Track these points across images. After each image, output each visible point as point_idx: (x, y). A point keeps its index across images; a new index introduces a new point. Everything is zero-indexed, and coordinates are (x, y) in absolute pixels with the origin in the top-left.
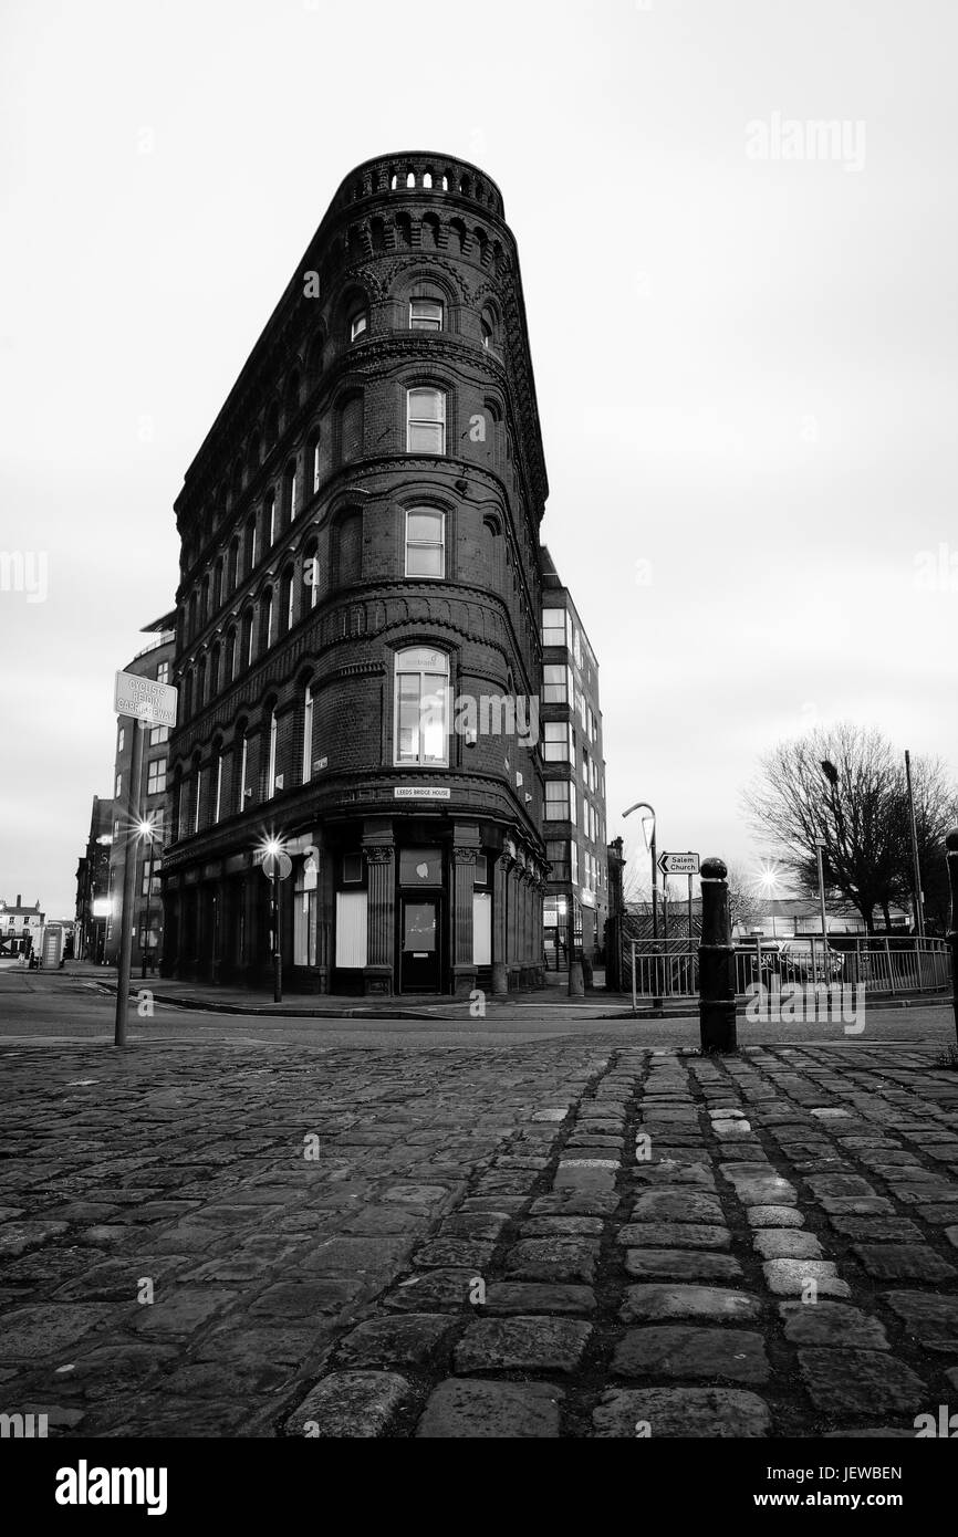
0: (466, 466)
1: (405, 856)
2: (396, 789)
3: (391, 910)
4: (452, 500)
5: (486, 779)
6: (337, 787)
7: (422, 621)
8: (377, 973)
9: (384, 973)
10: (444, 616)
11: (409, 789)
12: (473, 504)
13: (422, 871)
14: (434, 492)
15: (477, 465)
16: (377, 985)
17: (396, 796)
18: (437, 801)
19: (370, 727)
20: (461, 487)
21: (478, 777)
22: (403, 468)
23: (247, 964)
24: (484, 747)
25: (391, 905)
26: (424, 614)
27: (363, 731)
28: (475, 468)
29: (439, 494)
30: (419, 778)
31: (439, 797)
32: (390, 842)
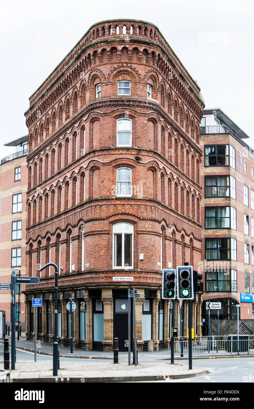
0: (139, 150)
1: (117, 301)
2: (113, 277)
3: (112, 321)
4: (134, 164)
5: (147, 272)
6: (93, 276)
7: (122, 214)
8: (107, 343)
9: (110, 343)
10: (131, 211)
11: (118, 277)
12: (143, 165)
13: (124, 307)
14: (127, 162)
15: (144, 149)
16: (107, 348)
17: (113, 280)
18: (128, 282)
19: (104, 254)
20: (138, 159)
21: (144, 272)
22: (115, 153)
23: (63, 337)
24: (147, 260)
25: (112, 320)
26: (123, 211)
27: (101, 255)
28: (143, 150)
29: (129, 163)
30: (122, 273)
31: (129, 280)
32: (111, 297)
